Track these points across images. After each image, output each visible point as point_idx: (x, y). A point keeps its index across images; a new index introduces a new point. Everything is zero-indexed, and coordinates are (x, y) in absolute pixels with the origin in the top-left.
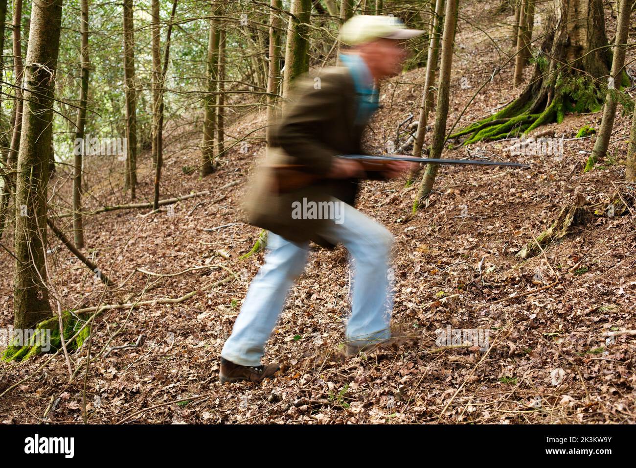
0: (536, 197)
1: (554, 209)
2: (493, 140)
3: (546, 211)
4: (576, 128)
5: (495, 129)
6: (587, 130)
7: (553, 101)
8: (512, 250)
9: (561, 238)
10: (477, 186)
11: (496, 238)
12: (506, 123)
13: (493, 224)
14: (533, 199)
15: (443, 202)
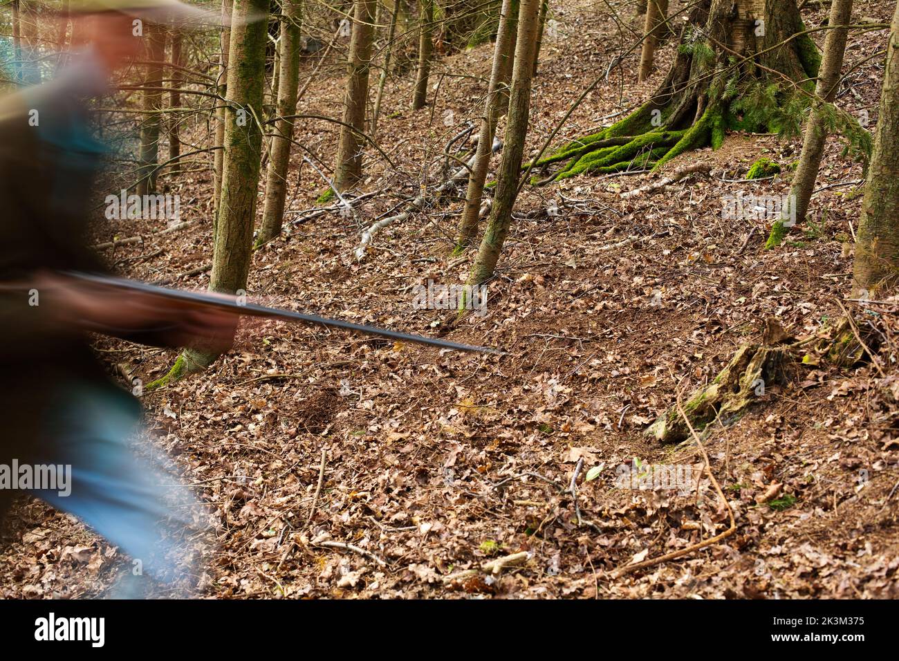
0: (682, 300)
1: (716, 328)
2: (604, 172)
3: (699, 332)
4: (745, 160)
5: (610, 152)
6: (766, 165)
7: (707, 110)
8: (638, 420)
9: (737, 412)
10: (575, 267)
11: (606, 388)
12: (627, 145)
13: (601, 355)
14: (675, 305)
15: (513, 297)
